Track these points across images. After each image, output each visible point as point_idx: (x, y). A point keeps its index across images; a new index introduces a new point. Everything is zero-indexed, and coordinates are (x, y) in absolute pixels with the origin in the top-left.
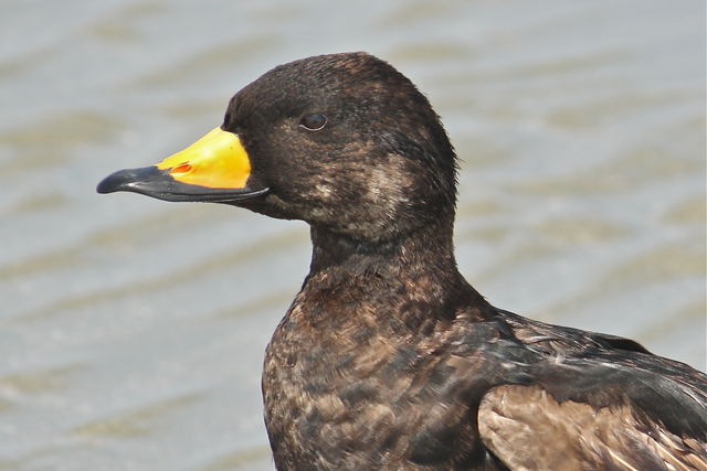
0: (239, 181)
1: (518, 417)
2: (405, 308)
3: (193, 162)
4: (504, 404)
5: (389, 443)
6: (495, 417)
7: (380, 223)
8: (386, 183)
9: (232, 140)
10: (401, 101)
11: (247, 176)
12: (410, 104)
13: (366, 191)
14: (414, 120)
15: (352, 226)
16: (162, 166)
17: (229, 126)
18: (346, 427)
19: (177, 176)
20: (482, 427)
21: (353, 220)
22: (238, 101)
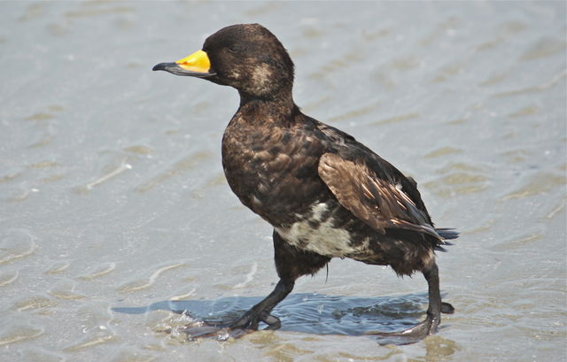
0: (206, 70)
1: (333, 167)
2: (280, 117)
3: (189, 62)
4: (329, 162)
5: (289, 170)
6: (326, 166)
7: (258, 88)
8: (261, 74)
9: (205, 54)
10: (270, 44)
11: (209, 68)
12: (274, 45)
13: (252, 76)
14: (275, 52)
15: (248, 89)
16: (177, 62)
17: (204, 50)
18: (271, 163)
19: (181, 66)
20: (320, 169)
21: (247, 86)
22: (208, 40)
